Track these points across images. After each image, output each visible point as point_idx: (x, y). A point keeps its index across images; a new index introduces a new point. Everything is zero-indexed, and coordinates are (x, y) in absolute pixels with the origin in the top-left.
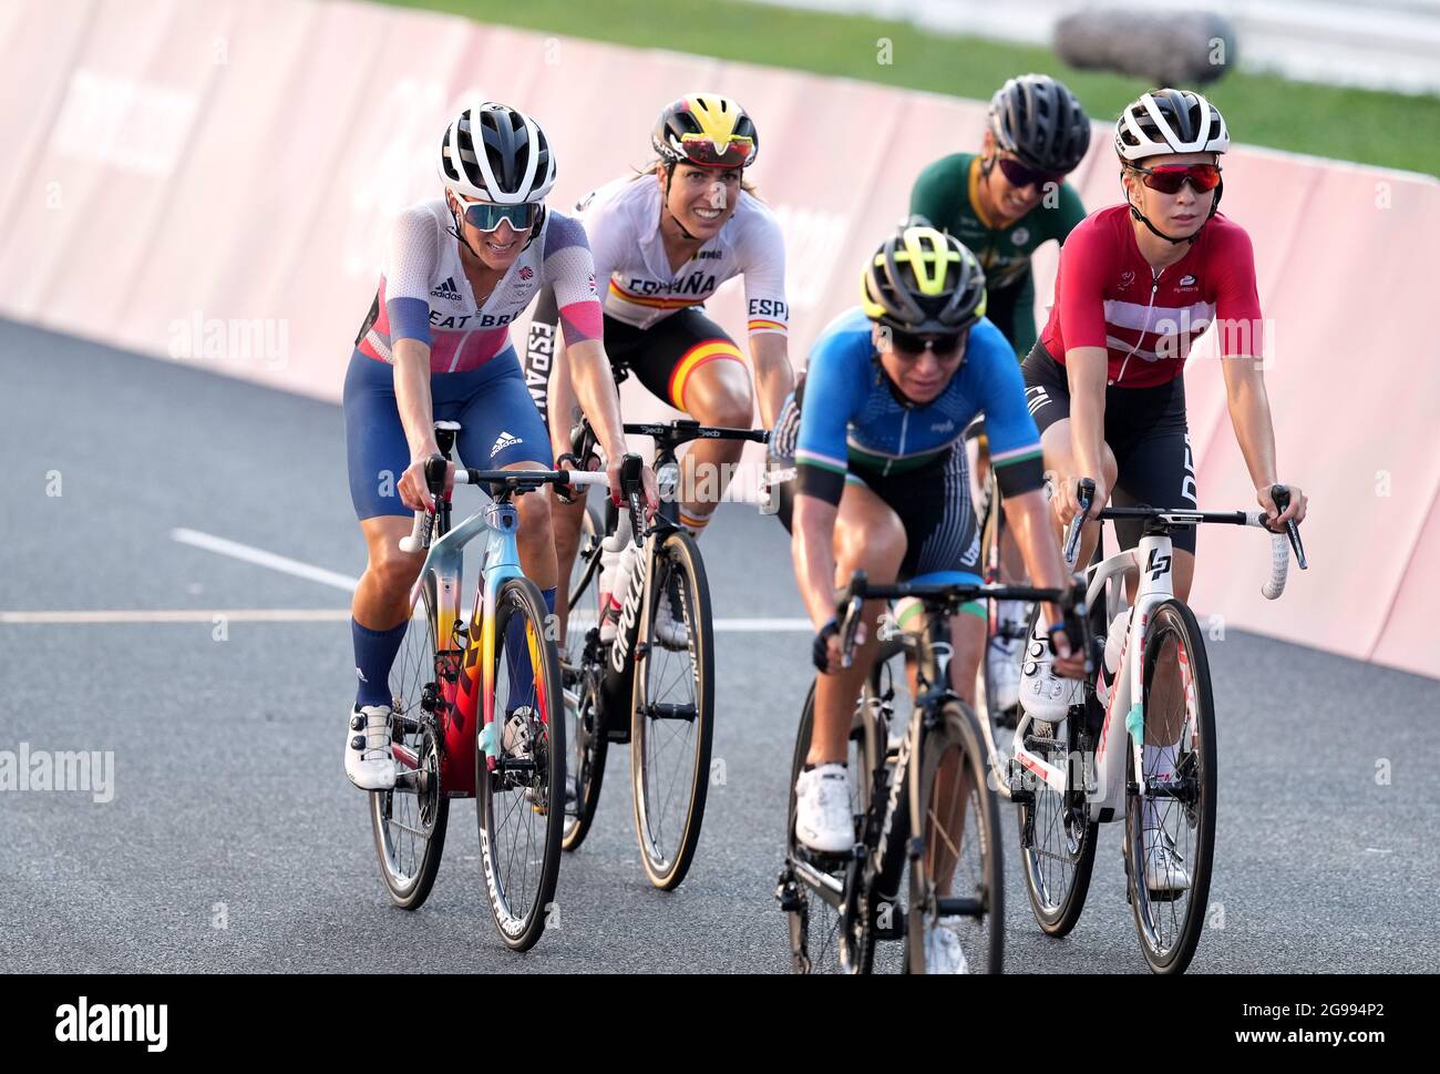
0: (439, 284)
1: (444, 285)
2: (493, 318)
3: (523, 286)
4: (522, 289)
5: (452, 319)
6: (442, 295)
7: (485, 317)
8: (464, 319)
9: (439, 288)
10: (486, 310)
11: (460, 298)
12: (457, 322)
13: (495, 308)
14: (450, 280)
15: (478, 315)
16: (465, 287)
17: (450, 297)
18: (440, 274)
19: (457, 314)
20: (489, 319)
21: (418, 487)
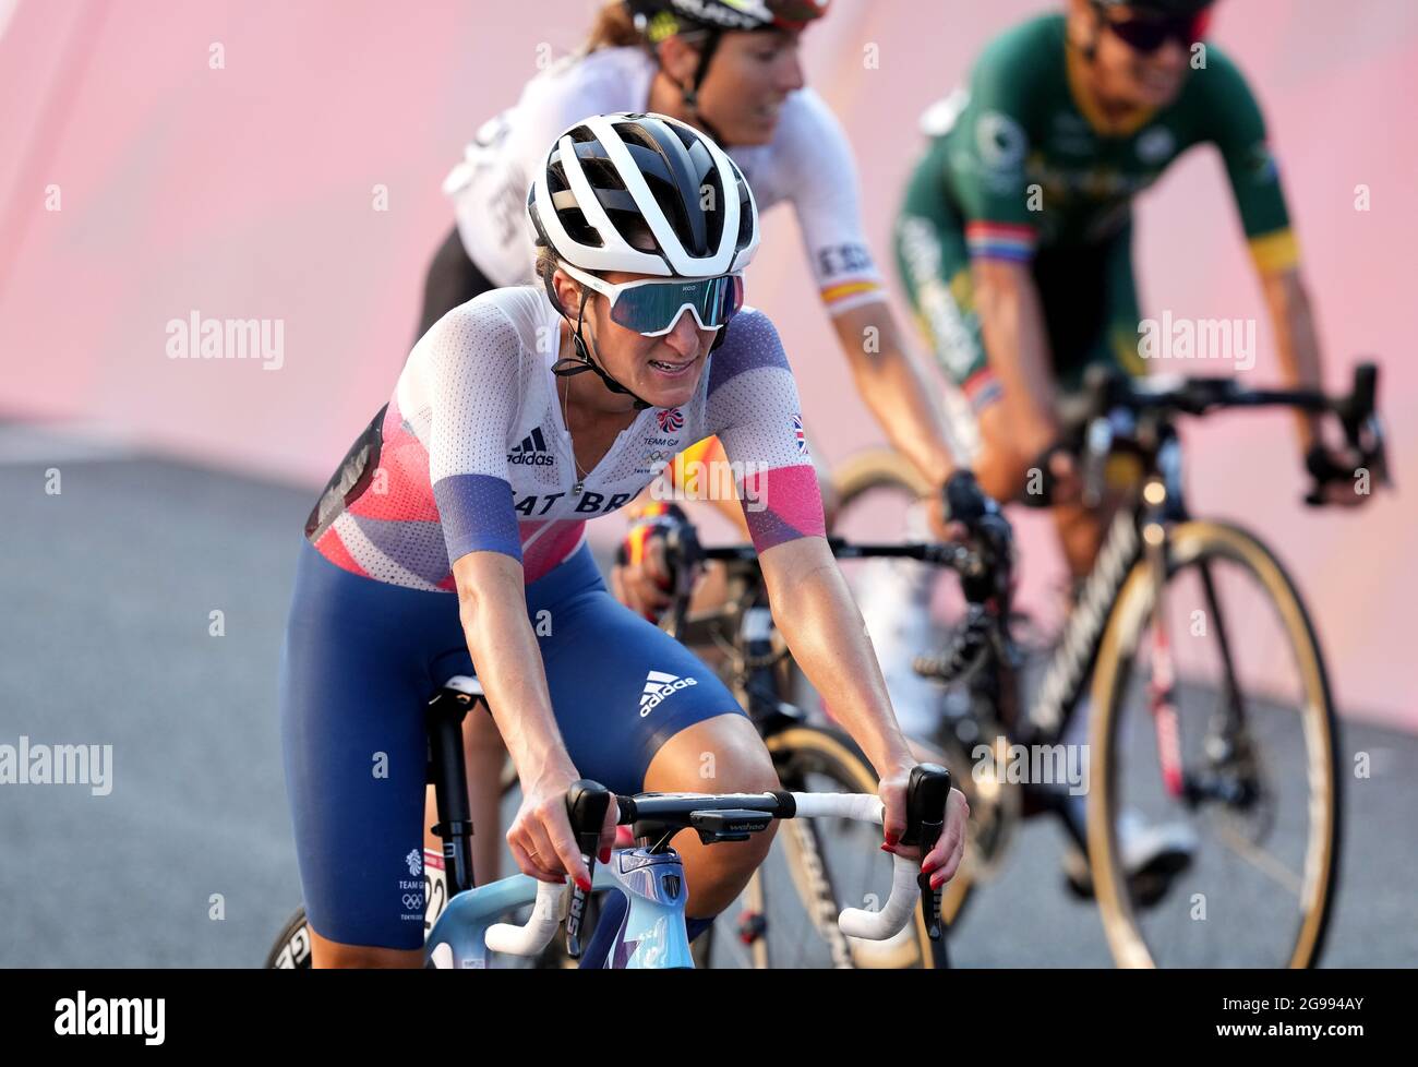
0: (518, 442)
1: (527, 443)
2: (600, 498)
3: (661, 442)
4: (658, 447)
5: (532, 500)
6: (522, 460)
7: (588, 495)
8: (552, 498)
9: (517, 449)
10: (592, 483)
11: (550, 461)
12: (540, 505)
13: (609, 479)
14: (537, 433)
15: (576, 490)
16: (562, 443)
17: (535, 460)
18: (523, 423)
19: (542, 490)
20: (593, 499)
21: (558, 845)
